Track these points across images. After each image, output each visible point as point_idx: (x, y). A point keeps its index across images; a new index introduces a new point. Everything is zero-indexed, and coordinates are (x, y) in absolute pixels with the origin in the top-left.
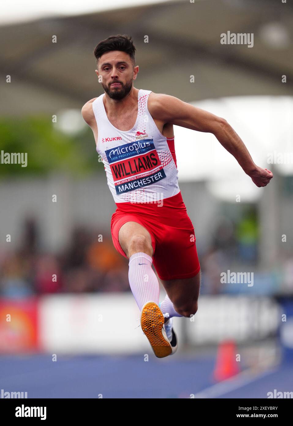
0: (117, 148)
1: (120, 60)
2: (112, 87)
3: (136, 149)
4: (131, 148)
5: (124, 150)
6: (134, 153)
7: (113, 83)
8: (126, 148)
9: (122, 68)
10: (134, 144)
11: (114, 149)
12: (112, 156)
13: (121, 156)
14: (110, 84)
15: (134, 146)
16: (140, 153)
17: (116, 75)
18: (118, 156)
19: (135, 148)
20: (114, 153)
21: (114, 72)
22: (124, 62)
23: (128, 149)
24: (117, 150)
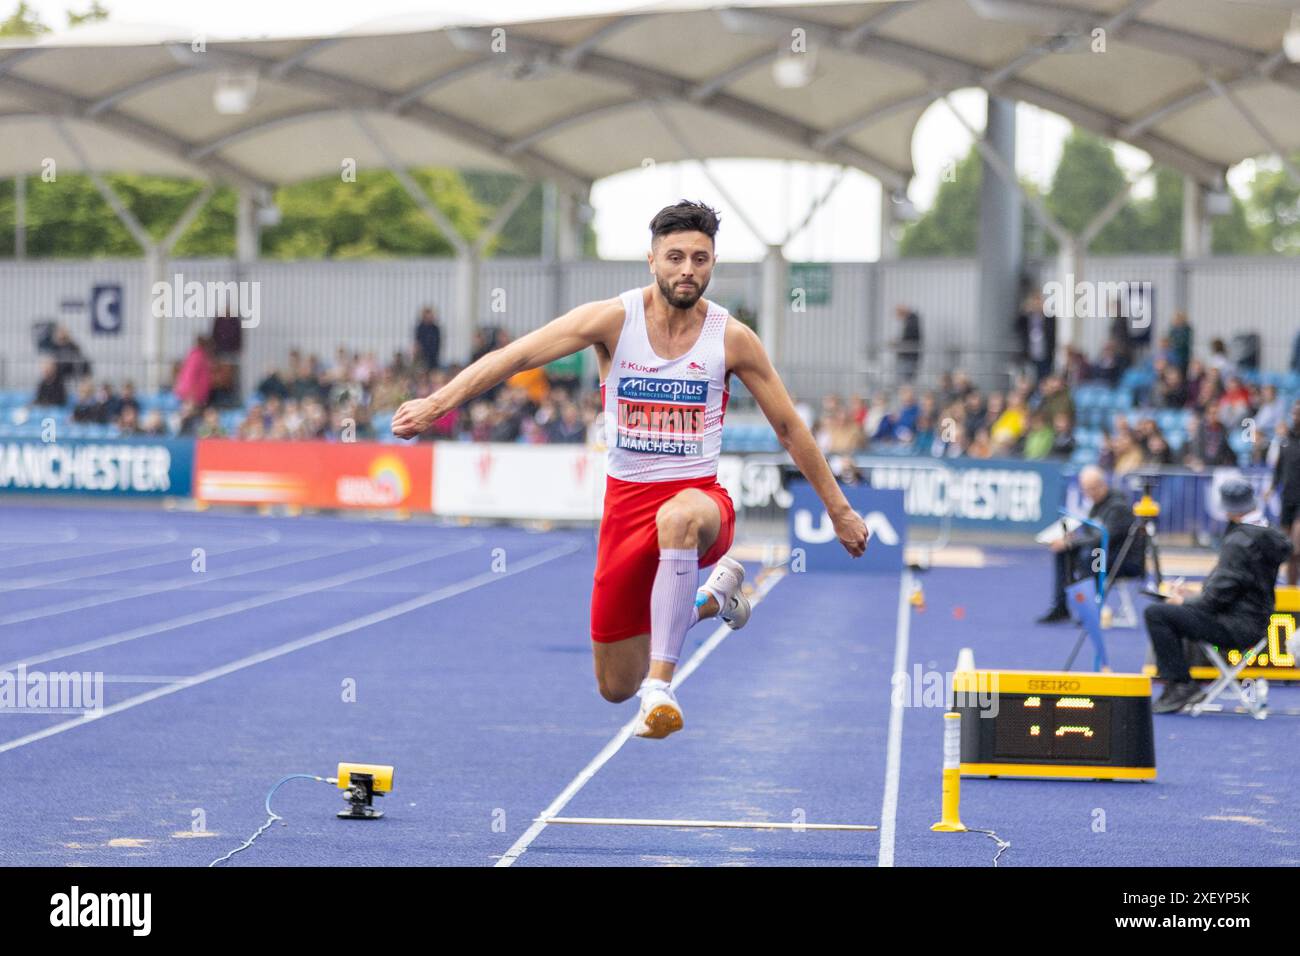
0: (642, 379)
1: (699, 247)
2: (679, 289)
3: (675, 393)
4: (667, 388)
5: (653, 387)
6: (667, 396)
7: (683, 283)
8: (658, 385)
9: (700, 260)
10: (676, 384)
11: (637, 379)
12: (629, 388)
13: (644, 394)
14: (676, 284)
15: (673, 386)
16: (677, 400)
17: (692, 272)
18: (638, 391)
19: (673, 390)
20: (634, 385)
21: (687, 267)
22: (705, 252)
23: (660, 387)
24: (640, 382)
